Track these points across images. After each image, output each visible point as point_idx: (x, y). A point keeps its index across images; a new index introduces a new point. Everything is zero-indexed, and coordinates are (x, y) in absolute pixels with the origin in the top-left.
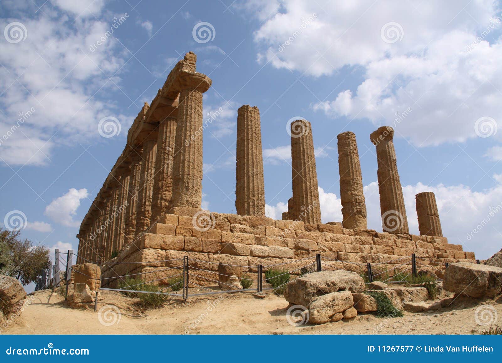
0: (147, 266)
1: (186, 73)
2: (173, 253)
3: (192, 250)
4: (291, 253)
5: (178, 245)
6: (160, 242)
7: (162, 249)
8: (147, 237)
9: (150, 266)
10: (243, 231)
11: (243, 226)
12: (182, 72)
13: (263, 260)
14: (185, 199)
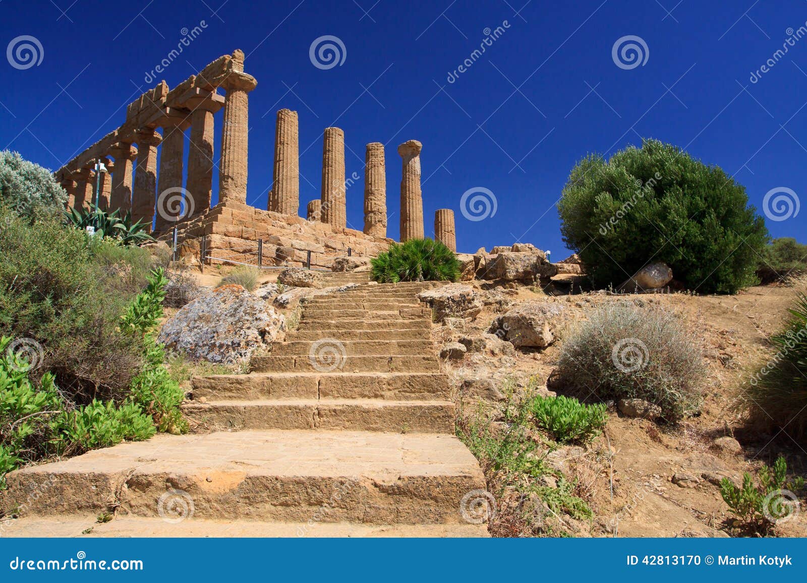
0: (215, 248)
1: (236, 73)
2: (234, 240)
3: (247, 239)
4: (323, 250)
5: (237, 233)
6: (223, 230)
7: (226, 235)
8: (214, 225)
9: (218, 248)
10: (282, 227)
11: (283, 223)
12: (233, 73)
13: (301, 252)
14: (234, 195)
